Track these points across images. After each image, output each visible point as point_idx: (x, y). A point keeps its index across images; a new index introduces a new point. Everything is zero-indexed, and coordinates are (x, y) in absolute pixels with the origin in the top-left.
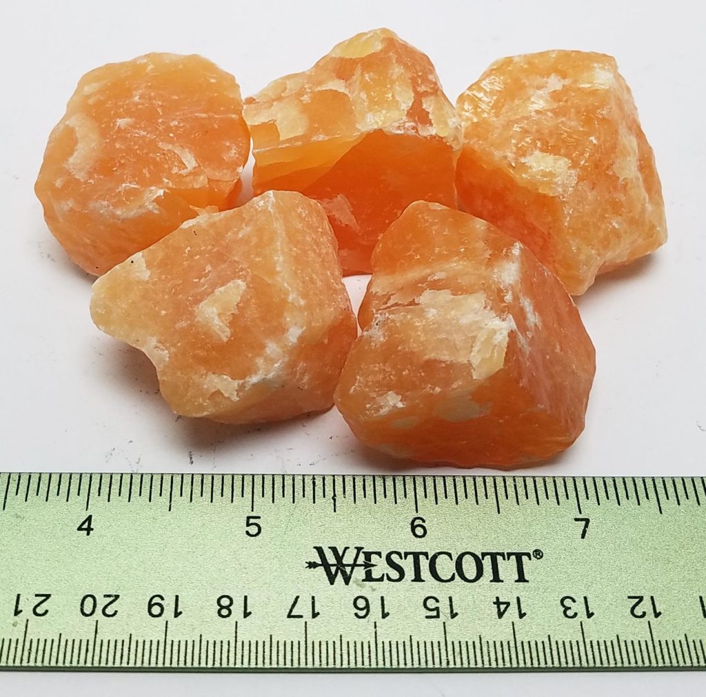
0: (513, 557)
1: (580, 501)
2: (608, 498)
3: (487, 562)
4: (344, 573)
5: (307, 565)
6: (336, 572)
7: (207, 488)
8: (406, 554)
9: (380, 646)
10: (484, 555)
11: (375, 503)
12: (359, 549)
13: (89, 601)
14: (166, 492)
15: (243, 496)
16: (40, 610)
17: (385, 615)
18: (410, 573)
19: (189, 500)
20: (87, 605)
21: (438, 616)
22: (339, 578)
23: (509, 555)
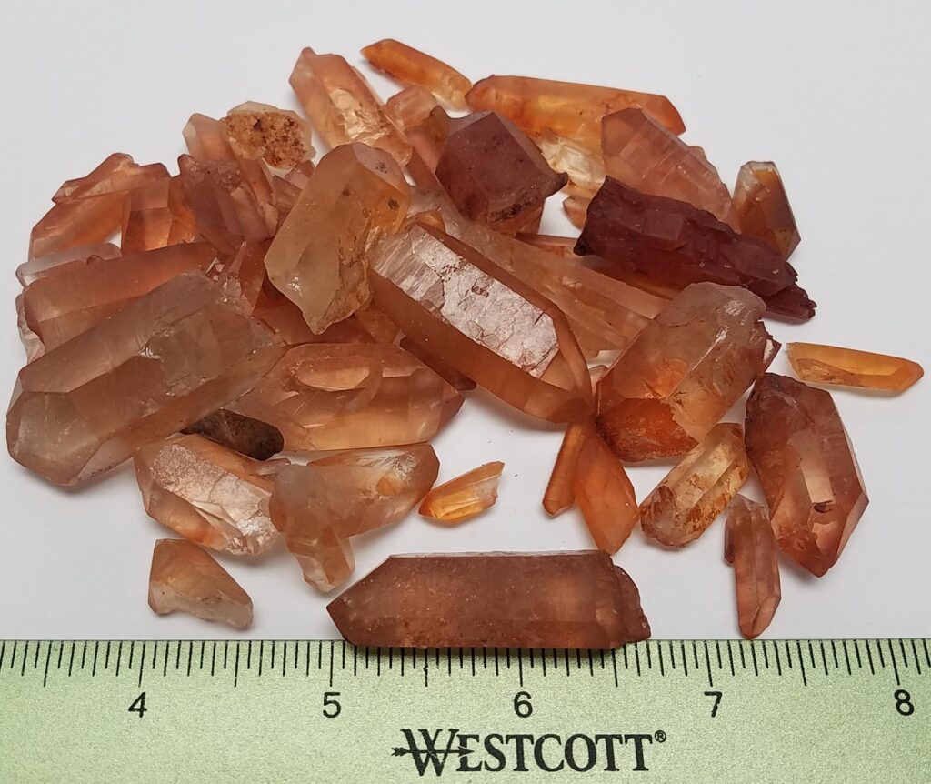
1: (712, 671)
2: (744, 667)
3: (601, 747)
5: (393, 752)
7: (279, 658)
11: (474, 675)
14: (231, 663)
15: (320, 668)
18: (511, 761)
19: (258, 673)
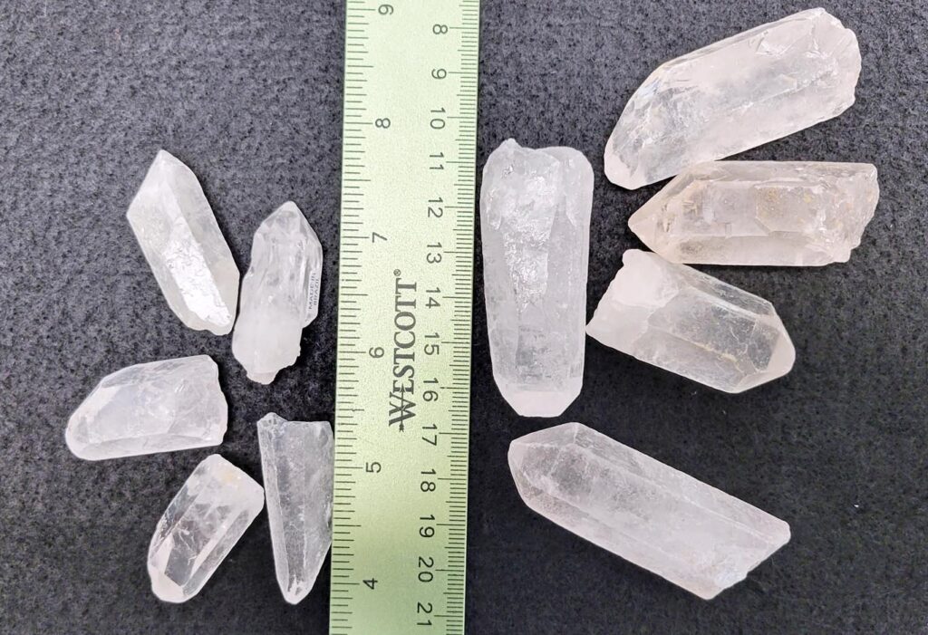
0: (399, 290)
4: (408, 406)
6: (407, 411)
8: (395, 363)
9: (455, 386)
10: (397, 310)
12: (391, 395)
13: (423, 577)
16: (428, 609)
17: (436, 381)
20: (425, 577)
21: (438, 346)
22: (411, 410)
23: (397, 292)
